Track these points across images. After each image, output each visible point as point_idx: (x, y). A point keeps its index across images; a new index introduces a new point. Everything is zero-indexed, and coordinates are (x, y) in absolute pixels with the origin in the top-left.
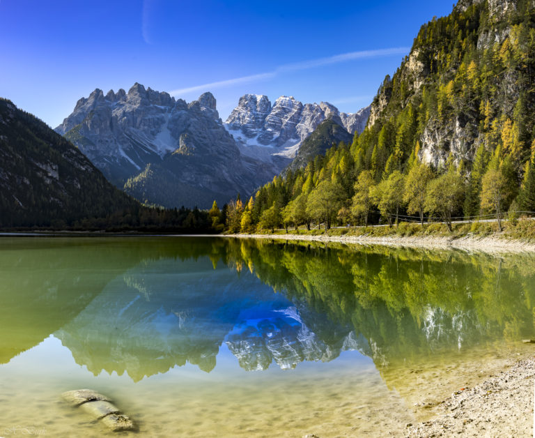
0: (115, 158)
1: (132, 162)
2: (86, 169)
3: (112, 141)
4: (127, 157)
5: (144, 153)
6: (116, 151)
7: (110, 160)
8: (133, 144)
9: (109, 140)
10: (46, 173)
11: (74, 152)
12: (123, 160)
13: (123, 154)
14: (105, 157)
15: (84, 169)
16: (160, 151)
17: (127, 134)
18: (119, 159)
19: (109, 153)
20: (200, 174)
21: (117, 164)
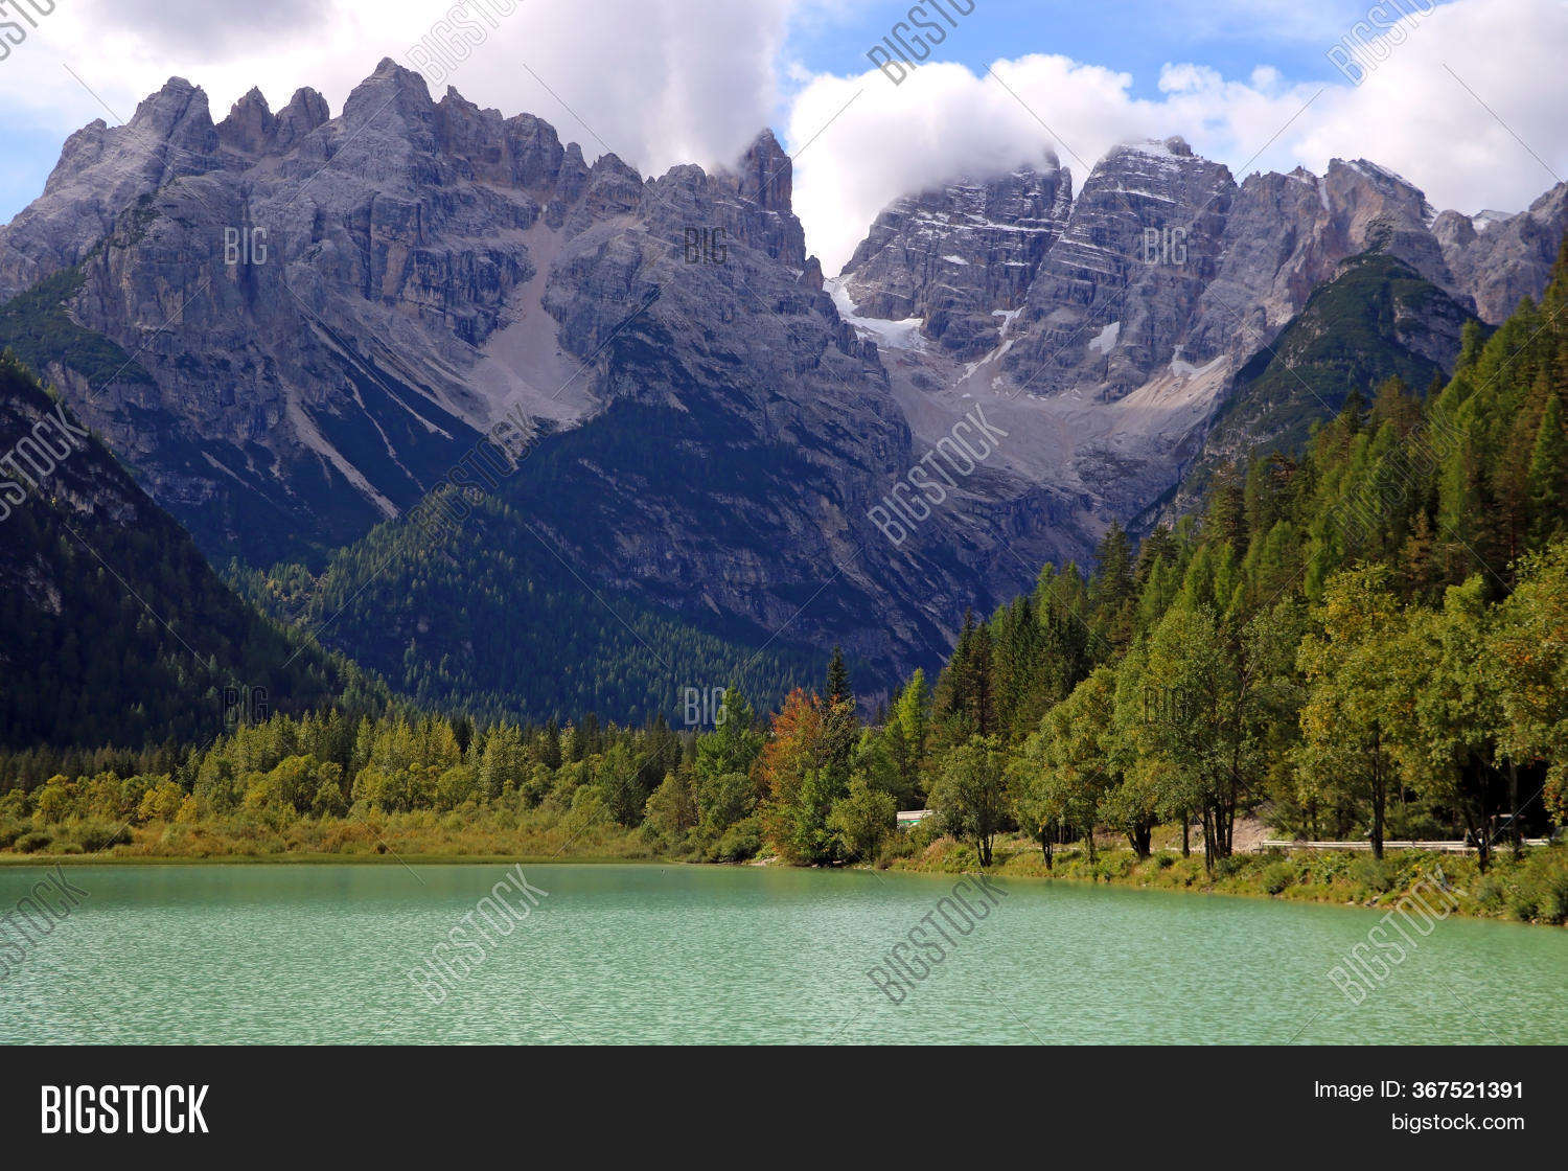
0: (265, 458)
1: (355, 477)
3: (249, 366)
4: (326, 450)
6: (273, 420)
7: (240, 468)
8: (360, 380)
9: (236, 361)
12: (306, 467)
13: (309, 435)
14: (211, 447)
17: (331, 333)
18: (287, 462)
19: (230, 430)
20: (705, 547)
21: (273, 488)
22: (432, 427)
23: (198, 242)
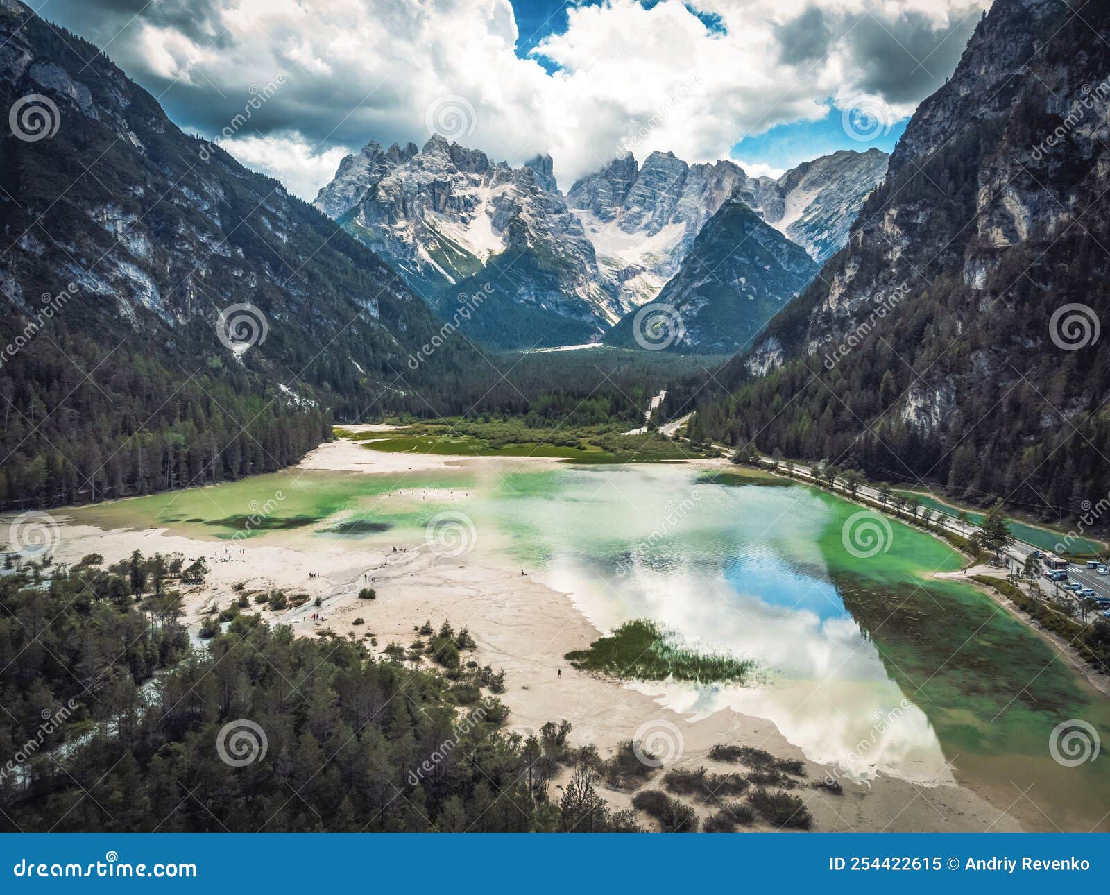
0: (415, 264)
1: (441, 270)
2: (404, 297)
3: (408, 236)
4: (432, 262)
5: (457, 256)
7: (409, 268)
8: (438, 239)
9: (404, 234)
10: (367, 312)
11: (385, 272)
12: (427, 267)
13: (426, 257)
14: (400, 261)
15: (400, 297)
16: (480, 252)
17: (428, 224)
18: (421, 265)
19: (405, 256)
20: (541, 290)
21: (419, 274)
22: (460, 254)
23: (392, 199)
